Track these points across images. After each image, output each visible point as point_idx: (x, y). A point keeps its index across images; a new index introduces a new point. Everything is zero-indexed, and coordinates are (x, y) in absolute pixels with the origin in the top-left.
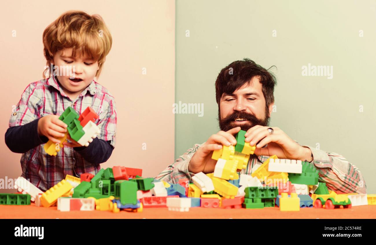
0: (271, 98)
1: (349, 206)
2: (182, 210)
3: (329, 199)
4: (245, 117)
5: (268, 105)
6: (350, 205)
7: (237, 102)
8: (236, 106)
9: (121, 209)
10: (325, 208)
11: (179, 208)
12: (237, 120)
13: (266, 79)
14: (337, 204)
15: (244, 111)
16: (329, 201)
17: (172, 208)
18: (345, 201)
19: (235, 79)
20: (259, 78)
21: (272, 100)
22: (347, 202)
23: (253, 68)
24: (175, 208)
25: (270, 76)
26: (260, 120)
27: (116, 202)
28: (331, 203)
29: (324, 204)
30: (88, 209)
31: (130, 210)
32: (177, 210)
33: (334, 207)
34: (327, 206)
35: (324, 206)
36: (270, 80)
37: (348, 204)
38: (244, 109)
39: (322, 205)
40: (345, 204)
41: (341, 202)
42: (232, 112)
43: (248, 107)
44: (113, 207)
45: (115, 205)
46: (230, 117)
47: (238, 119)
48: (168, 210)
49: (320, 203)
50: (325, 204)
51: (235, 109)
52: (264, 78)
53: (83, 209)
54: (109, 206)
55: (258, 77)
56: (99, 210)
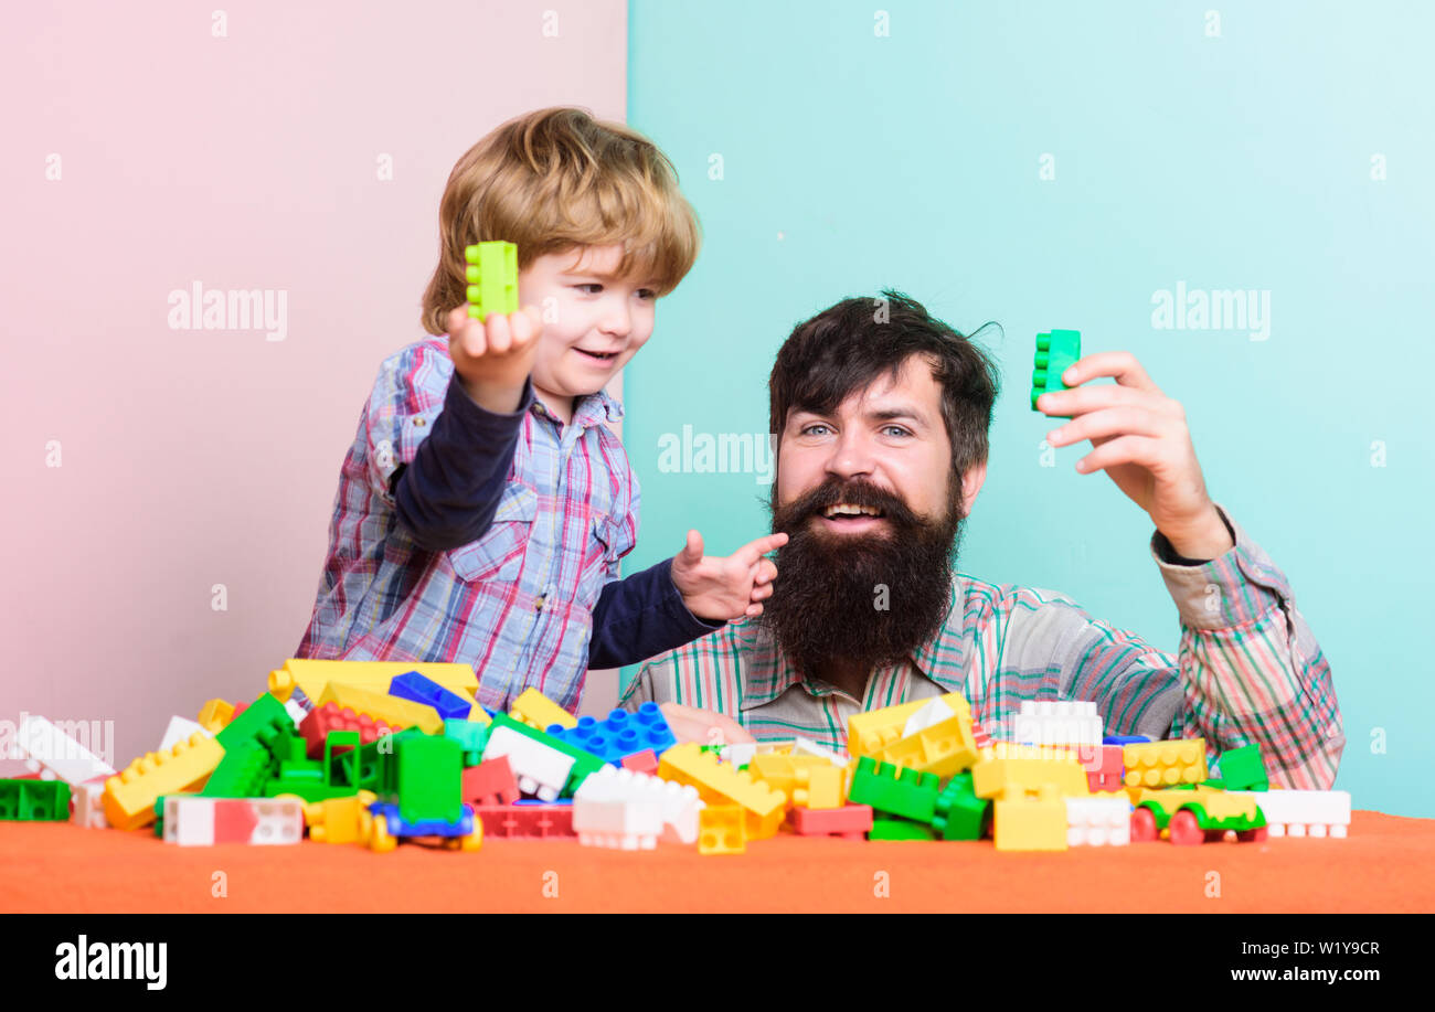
0: (976, 446)
1: (1259, 835)
2: (630, 844)
3: (1184, 809)
4: (864, 502)
5: (960, 469)
6: (1263, 829)
7: (841, 443)
8: (836, 457)
9: (403, 840)
10: (1168, 840)
11: (620, 836)
12: (837, 510)
13: (958, 369)
14: (1215, 826)
15: (863, 477)
16: (1185, 815)
17: (592, 834)
18: (1244, 815)
19: (841, 360)
20: (932, 361)
21: (980, 454)
22: (1251, 817)
23: (913, 321)
24: (604, 835)
25: (977, 361)
26: (924, 519)
27: (383, 813)
28: (1190, 823)
29: (1166, 827)
30: (277, 839)
31: (436, 841)
32: (612, 844)
33: (1201, 836)
34: (1175, 836)
35: (1166, 833)
36: (976, 374)
37: (1256, 826)
38: (865, 468)
39: (1159, 831)
40: (1245, 827)
41: (1229, 819)
42: (818, 481)
43: (879, 465)
44: (374, 830)
45: (381, 822)
46: (811, 497)
47: (839, 505)
48: (578, 842)
49: (1148, 821)
50: (1169, 827)
51: (829, 468)
52: (951, 366)
53: (258, 838)
54: (359, 825)
55: (929, 359)
56: (323, 842)
